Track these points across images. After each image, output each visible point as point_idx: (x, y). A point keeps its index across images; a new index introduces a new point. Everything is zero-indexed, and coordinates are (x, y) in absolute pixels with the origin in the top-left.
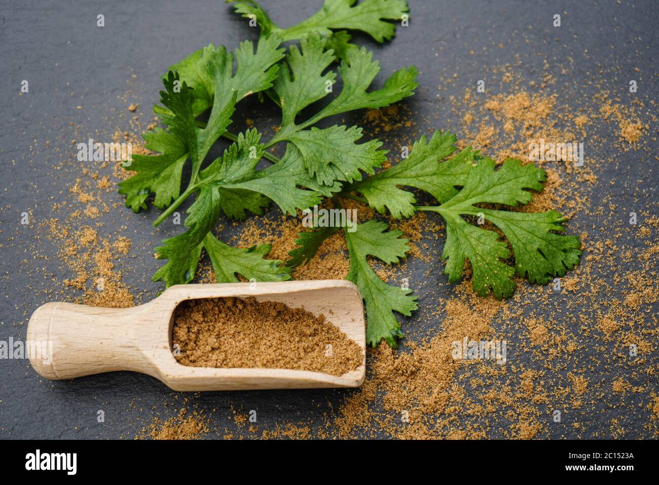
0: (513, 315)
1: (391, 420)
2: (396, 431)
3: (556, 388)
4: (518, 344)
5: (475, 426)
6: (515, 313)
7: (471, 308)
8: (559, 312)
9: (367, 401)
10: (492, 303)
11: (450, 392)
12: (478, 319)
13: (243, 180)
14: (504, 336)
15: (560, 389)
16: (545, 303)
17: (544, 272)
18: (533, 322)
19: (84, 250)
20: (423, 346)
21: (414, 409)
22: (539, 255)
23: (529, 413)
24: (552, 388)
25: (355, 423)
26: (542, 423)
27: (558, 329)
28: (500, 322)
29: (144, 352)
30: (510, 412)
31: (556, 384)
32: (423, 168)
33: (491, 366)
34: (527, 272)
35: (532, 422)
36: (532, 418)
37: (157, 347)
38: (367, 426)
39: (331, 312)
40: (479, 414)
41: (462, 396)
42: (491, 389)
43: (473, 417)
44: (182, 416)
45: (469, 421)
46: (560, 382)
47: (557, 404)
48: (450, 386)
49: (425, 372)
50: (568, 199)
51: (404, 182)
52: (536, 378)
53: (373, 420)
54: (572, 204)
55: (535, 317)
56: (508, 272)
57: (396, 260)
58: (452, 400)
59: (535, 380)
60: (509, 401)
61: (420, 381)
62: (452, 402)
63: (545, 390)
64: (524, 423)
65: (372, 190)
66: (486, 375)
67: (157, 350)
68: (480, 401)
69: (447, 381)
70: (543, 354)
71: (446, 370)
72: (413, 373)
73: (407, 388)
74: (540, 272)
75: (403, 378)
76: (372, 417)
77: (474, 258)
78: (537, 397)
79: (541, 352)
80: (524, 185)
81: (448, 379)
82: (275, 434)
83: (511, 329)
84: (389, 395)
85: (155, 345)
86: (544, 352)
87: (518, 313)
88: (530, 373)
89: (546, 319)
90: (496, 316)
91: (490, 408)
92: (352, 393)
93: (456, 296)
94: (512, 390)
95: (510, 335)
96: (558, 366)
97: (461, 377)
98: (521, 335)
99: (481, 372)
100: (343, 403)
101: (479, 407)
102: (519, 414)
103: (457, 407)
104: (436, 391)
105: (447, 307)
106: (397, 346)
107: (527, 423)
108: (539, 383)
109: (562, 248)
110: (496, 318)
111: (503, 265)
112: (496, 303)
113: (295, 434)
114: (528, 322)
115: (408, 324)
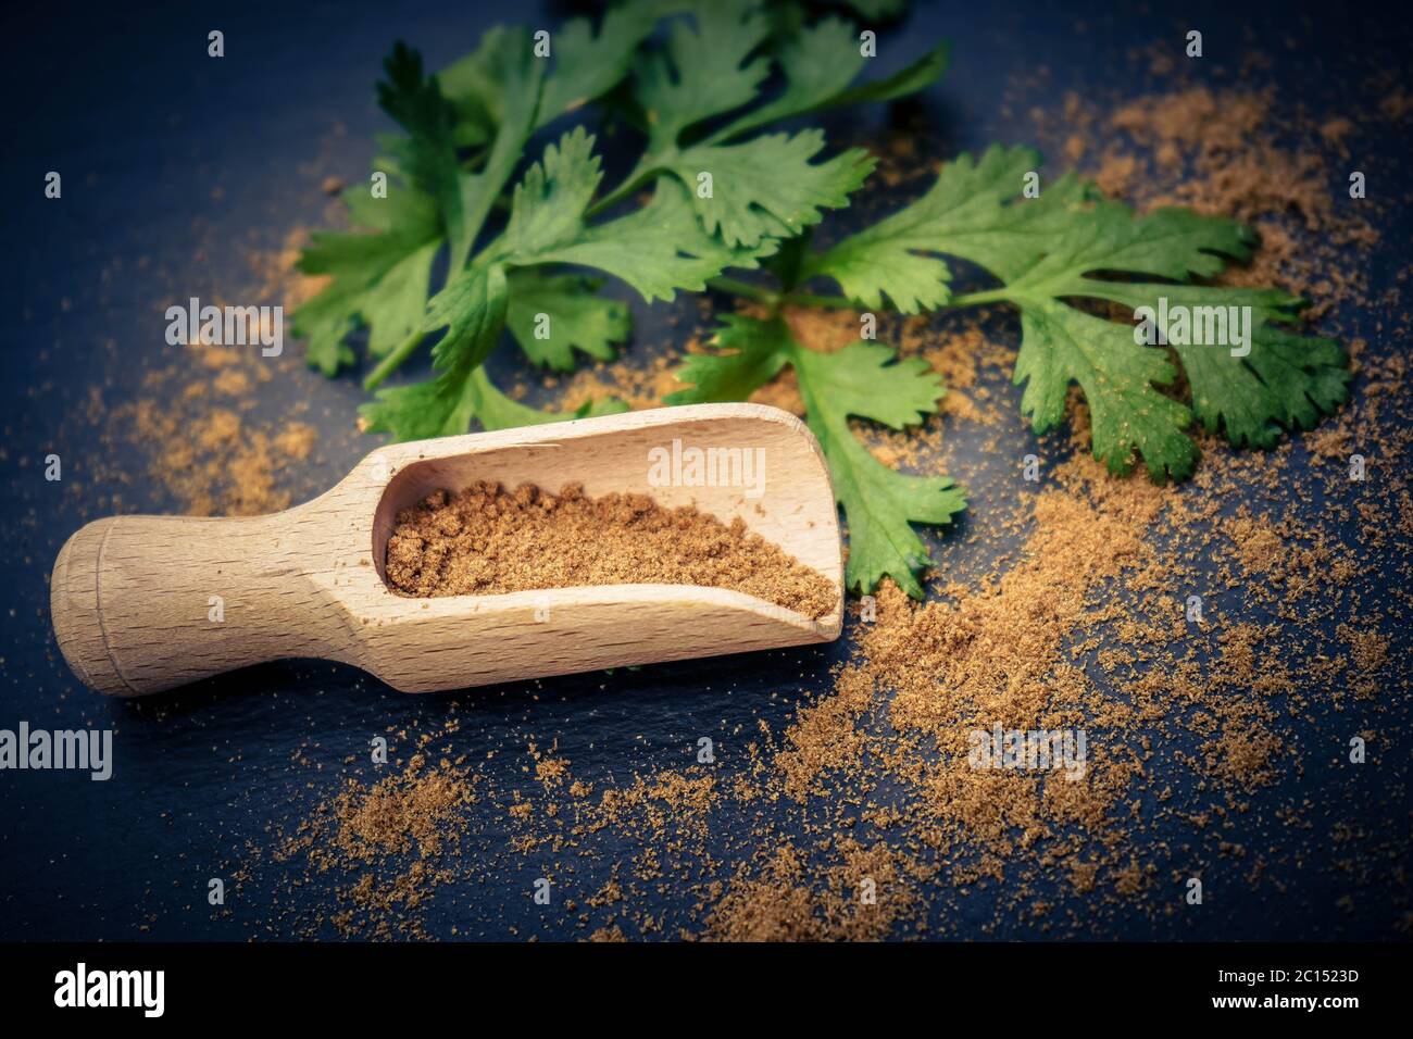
0: (1196, 515)
1: (910, 751)
2: (923, 773)
3: (1309, 659)
4: (1210, 574)
5: (1115, 749)
6: (1199, 510)
7: (1094, 507)
8: (1306, 503)
9: (853, 713)
10: (1143, 492)
11: (1051, 681)
12: (1111, 525)
13: (557, 245)
14: (1176, 560)
15: (1320, 661)
16: (1271, 485)
17: (1262, 414)
18: (1245, 525)
19: (209, 455)
20: (984, 591)
21: (965, 722)
22: (1248, 375)
23: (1246, 717)
24: (1300, 660)
25: (823, 760)
26: (1281, 735)
27: (1308, 536)
28: (1165, 531)
29: (313, 578)
30: (1198, 716)
31: (1311, 650)
32: (966, 216)
33: (1148, 623)
34: (1220, 417)
35: (1255, 733)
36: (1254, 726)
37: (344, 564)
38: (852, 766)
39: (759, 510)
40: (1123, 724)
41: (1081, 690)
42: (1152, 669)
43: (1108, 731)
44: (414, 771)
45: (1100, 741)
46: (1320, 645)
47: (1316, 692)
48: (1051, 670)
49: (989, 642)
50: (1314, 278)
51: (924, 244)
52: (1261, 641)
53: (867, 752)
54: (1323, 288)
55: (1250, 516)
56: (1174, 415)
57: (916, 420)
58: (1056, 697)
59: (1257, 646)
60: (1196, 692)
61: (977, 662)
62: (1057, 703)
63: (1283, 663)
64: (1235, 737)
65: (851, 265)
66: (1136, 641)
67: (345, 570)
68: (1125, 697)
69: (1044, 658)
70: (1274, 591)
71: (1037, 634)
72: (958, 643)
73: (947, 680)
74: (1253, 417)
75: (936, 657)
76: (865, 745)
77: (1090, 379)
78: (1264, 681)
79: (1268, 585)
80: (1205, 244)
81: (1045, 655)
82: (633, 796)
83: (1192, 544)
84: (904, 696)
85: (341, 561)
86: (1276, 586)
87: (1208, 510)
88: (1244, 632)
89: (1275, 518)
90: (1157, 518)
91: (1150, 710)
92: (816, 699)
93: (1058, 486)
94: (1202, 670)
95: (1191, 556)
96: (1313, 614)
97: (1075, 649)
98: (1219, 555)
99: (1124, 635)
100: (794, 721)
101: (1121, 709)
102: (1222, 719)
103: (1069, 713)
104: (1014, 681)
105: (1038, 509)
106: (922, 594)
107: (1243, 737)
108: (1267, 650)
109: (1302, 363)
110: (1156, 525)
111: (1161, 399)
112: (1153, 489)
113: (681, 795)
114: (1232, 525)
115: (946, 549)
